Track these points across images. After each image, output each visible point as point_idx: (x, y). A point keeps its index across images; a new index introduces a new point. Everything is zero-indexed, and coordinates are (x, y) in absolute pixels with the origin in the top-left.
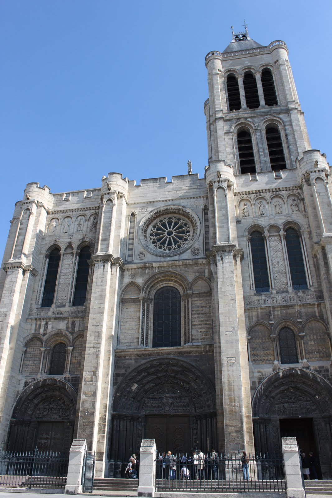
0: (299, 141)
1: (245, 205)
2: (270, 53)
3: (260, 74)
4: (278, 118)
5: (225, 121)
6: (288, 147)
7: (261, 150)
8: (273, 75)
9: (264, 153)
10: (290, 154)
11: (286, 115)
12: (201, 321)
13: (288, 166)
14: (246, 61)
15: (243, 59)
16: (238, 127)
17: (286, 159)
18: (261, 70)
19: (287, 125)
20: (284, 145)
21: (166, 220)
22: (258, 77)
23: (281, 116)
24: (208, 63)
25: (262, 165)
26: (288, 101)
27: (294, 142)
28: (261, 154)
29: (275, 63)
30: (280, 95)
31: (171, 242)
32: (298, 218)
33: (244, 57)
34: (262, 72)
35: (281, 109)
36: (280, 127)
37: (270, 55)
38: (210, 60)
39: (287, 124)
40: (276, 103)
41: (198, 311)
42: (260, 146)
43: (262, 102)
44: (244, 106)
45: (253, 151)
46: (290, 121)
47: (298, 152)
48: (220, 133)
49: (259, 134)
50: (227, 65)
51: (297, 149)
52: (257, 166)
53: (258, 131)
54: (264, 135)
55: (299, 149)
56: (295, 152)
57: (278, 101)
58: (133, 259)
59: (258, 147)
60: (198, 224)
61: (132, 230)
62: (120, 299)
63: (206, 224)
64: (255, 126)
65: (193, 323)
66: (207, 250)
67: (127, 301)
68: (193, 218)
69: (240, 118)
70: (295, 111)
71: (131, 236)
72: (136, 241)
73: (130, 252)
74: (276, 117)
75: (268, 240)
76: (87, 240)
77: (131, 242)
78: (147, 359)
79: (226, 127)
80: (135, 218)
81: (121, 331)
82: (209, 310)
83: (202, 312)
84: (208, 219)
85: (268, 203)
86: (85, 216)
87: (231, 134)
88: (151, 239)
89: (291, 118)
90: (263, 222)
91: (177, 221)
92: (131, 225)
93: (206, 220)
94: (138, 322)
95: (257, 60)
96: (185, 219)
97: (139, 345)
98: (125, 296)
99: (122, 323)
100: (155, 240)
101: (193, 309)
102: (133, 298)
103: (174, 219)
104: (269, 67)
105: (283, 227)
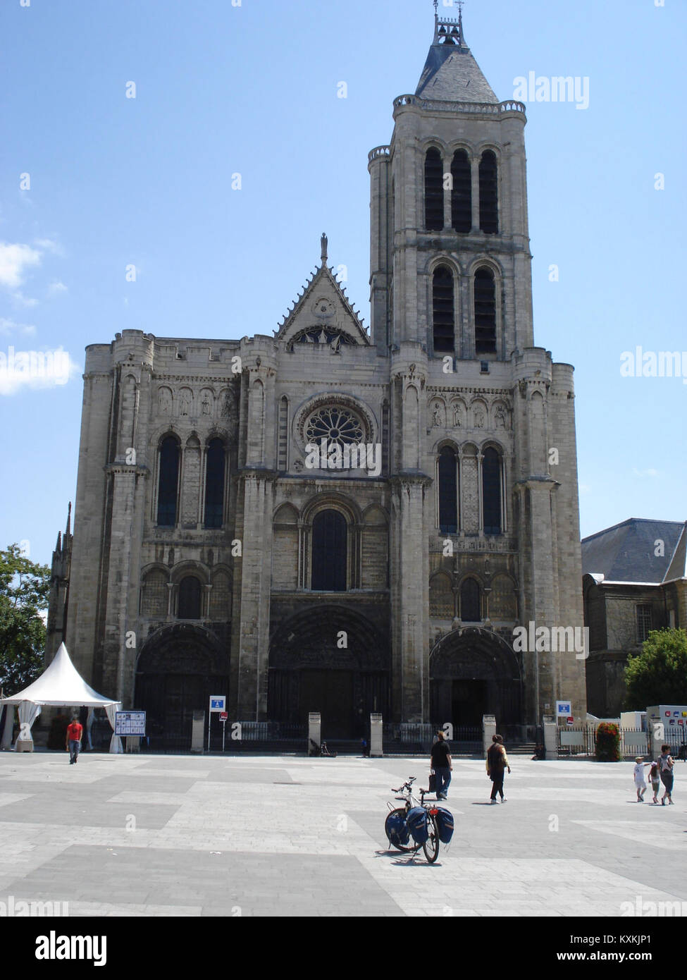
0: (520, 311)
1: (436, 406)
2: (500, 122)
3: (479, 160)
4: (496, 260)
5: (419, 248)
6: (503, 317)
7: (465, 315)
8: (498, 167)
9: (469, 321)
10: (504, 329)
11: (508, 258)
12: (374, 562)
13: (498, 347)
14: (459, 128)
15: (455, 121)
16: (437, 264)
17: (497, 335)
18: (480, 153)
19: (507, 277)
20: (498, 311)
21: (329, 411)
22: (475, 165)
23: (501, 257)
24: (398, 115)
25: (464, 341)
26: (515, 232)
27: (512, 310)
28: (465, 321)
29: (505, 145)
30: (504, 214)
32: (502, 438)
33: (458, 117)
34: (482, 157)
35: (502, 243)
36: (496, 278)
37: (498, 125)
38: (403, 113)
39: (507, 274)
40: (496, 232)
41: (371, 548)
42: (465, 307)
43: (476, 222)
44: (448, 223)
45: (453, 310)
46: (513, 270)
47: (515, 329)
48: (412, 274)
49: (465, 285)
50: (429, 128)
51: (515, 323)
52: (457, 341)
53: (465, 279)
54: (472, 287)
55: (517, 325)
56: (511, 327)
57: (499, 224)
58: (287, 469)
59: (461, 308)
60: (375, 427)
61: (283, 424)
62: (272, 524)
63: (385, 429)
64: (461, 269)
65: (363, 564)
66: (385, 467)
67: (280, 527)
68: (369, 416)
69: (441, 249)
70: (523, 255)
71: (283, 433)
72: (290, 442)
73: (282, 458)
74: (492, 258)
75: (461, 463)
76: (220, 431)
77: (283, 441)
78: (309, 606)
79: (419, 262)
80: (287, 405)
81: (275, 567)
82: (383, 549)
83: (375, 550)
84: (387, 421)
85: (467, 408)
86: (212, 390)
87: (425, 277)
88: (309, 440)
89: (514, 266)
90: (458, 437)
91: (345, 416)
92: (282, 414)
93: (385, 422)
94: (295, 558)
95: (478, 130)
96: (355, 414)
97: (298, 587)
98: (278, 521)
99: (275, 557)
100: (314, 441)
101: (363, 546)
102: (288, 525)
103: (341, 412)
104: (493, 150)
105: (482, 448)
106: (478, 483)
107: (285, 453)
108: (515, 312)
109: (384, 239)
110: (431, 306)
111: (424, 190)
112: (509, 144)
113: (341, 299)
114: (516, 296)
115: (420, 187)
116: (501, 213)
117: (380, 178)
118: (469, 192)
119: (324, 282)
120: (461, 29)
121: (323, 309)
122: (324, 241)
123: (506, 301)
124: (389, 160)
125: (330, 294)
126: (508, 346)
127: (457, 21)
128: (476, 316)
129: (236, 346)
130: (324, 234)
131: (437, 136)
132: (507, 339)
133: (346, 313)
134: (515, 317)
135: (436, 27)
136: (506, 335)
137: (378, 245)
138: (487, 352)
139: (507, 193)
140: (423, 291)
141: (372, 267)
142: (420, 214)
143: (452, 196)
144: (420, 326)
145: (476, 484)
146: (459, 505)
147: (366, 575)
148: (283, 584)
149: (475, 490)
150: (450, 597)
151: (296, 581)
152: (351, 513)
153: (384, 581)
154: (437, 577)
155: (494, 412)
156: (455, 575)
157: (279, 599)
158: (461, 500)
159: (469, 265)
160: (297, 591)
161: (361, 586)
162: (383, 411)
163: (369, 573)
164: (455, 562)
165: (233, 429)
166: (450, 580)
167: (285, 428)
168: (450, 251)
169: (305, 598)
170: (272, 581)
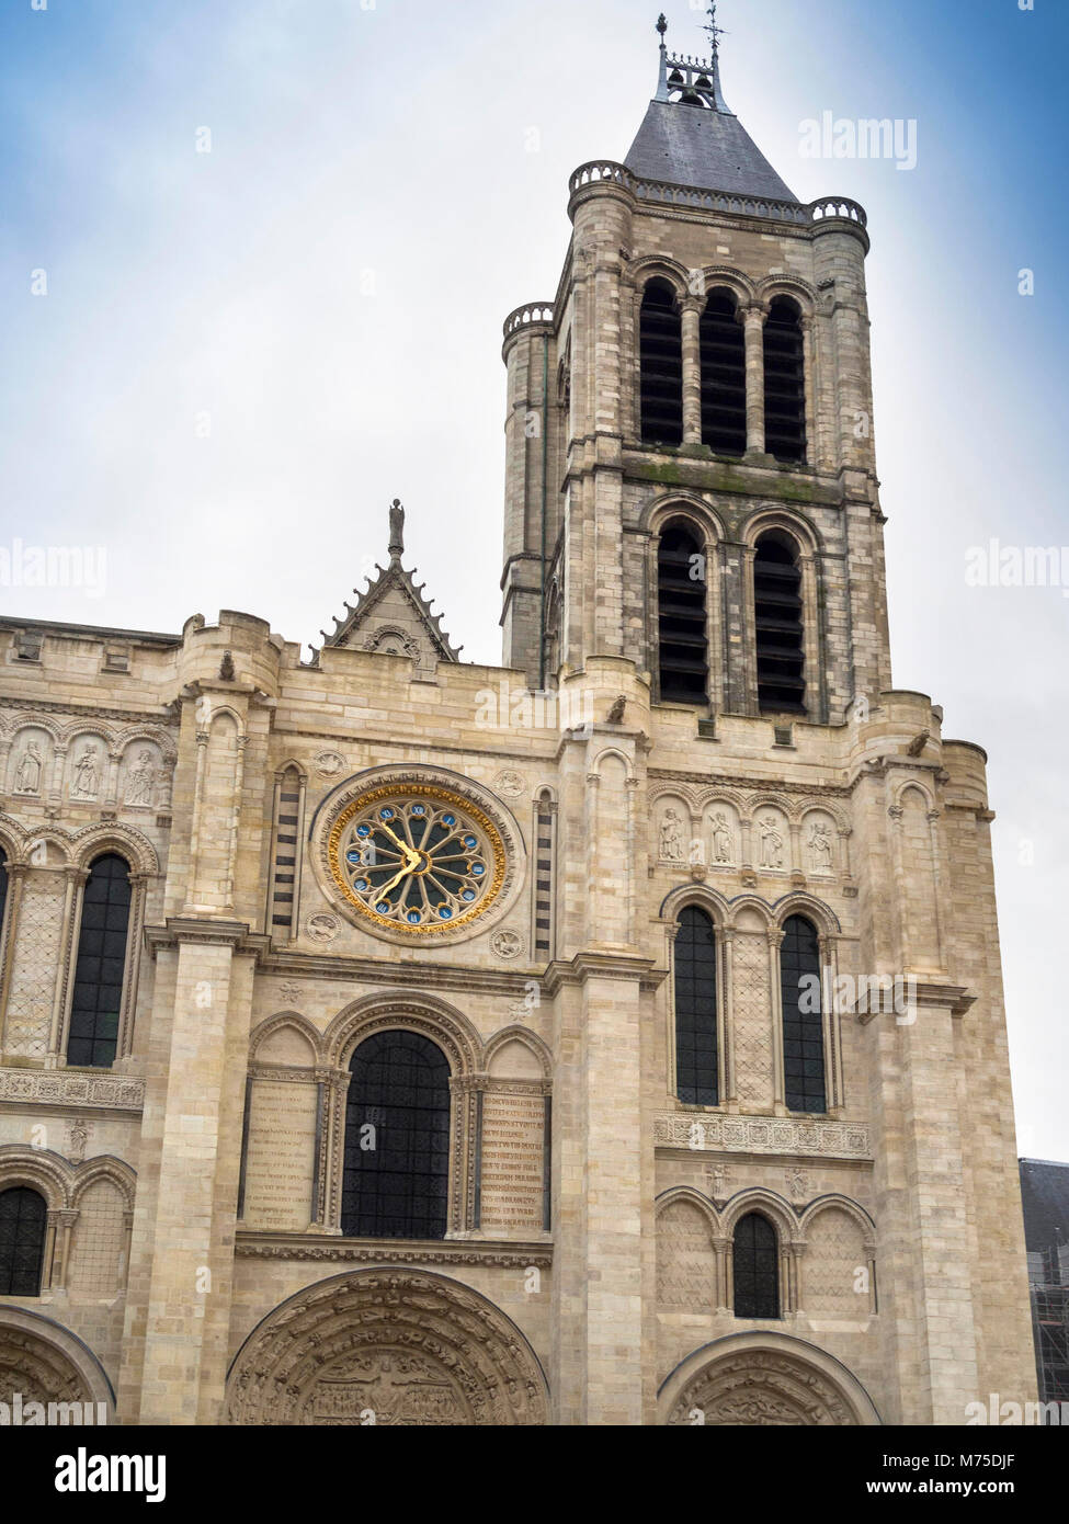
0: (861, 625)
1: (668, 814)
2: (810, 240)
3: (764, 315)
4: (804, 517)
5: (627, 477)
6: (822, 637)
7: (735, 626)
8: (806, 334)
9: (744, 641)
10: (824, 663)
11: (832, 515)
12: (512, 1167)
13: (811, 700)
14: (721, 244)
15: (710, 230)
16: (667, 515)
17: (806, 675)
18: (767, 300)
19: (830, 556)
20: (810, 624)
21: (404, 811)
22: (754, 324)
23: (815, 514)
24: (580, 203)
25: (731, 682)
26: (846, 462)
27: (843, 624)
28: (733, 638)
29: (822, 288)
30: (820, 428)
31: (419, 893)
32: (830, 895)
33: (717, 222)
34: (769, 308)
35: (817, 485)
36: (805, 551)
37: (805, 248)
38: (592, 198)
39: (830, 549)
40: (803, 462)
41: (502, 1134)
42: (735, 609)
43: (756, 438)
44: (692, 436)
45: (706, 616)
46: (843, 541)
47: (850, 664)
48: (610, 527)
49: (734, 562)
50: (652, 236)
51: (851, 651)
52: (716, 680)
53: (734, 551)
54: (750, 571)
55: (856, 654)
56: (842, 659)
57: (810, 448)
58: (294, 936)
59: (726, 612)
60: (518, 853)
61: (287, 830)
62: (250, 1064)
63: (542, 858)
64: (726, 530)
65: (485, 1171)
66: (542, 944)
67: (268, 1072)
68: (502, 828)
69: (679, 486)
70: (864, 512)
71: (285, 850)
72: (305, 872)
73: (281, 909)
74: (796, 513)
75: (729, 945)
76: (122, 836)
77: (285, 870)
78: (338, 1269)
79: (628, 506)
80: (299, 787)
81: (250, 1169)
82: (536, 1136)
83: (516, 1140)
84: (549, 841)
85: (742, 823)
86: (105, 739)
87: (640, 538)
88: (351, 872)
89: (847, 531)
90: (721, 885)
91: (445, 825)
92: (284, 809)
93: (544, 843)
94: (307, 1148)
95: (761, 254)
96: (469, 821)
97: (313, 1219)
98: (264, 1057)
99: (252, 1146)
100: (365, 876)
101: (487, 1127)
102: (290, 1068)
103: (434, 815)
104: (796, 296)
105: (778, 912)
106: (770, 993)
107: (289, 898)
108: (849, 628)
109: (537, 491)
110: (654, 603)
111: (638, 362)
112: (832, 284)
113: (432, 637)
114: (853, 594)
115: (629, 354)
117: (528, 368)
118: (740, 379)
119: (394, 598)
120: (717, 79)
122: (397, 517)
123: (828, 605)
124: (551, 331)
126: (834, 700)
127: (709, 65)
128: (758, 632)
130: (396, 500)
131: (670, 255)
132: (831, 684)
134: (850, 638)
135: (662, 71)
136: (830, 675)
137: (522, 500)
138: (785, 711)
139: (825, 385)
140: (636, 569)
141: (508, 547)
142: (629, 408)
144: (628, 639)
145: (766, 995)
146: (726, 1040)
147: (492, 1198)
148: (270, 1214)
149: (762, 1007)
150: (706, 1259)
151: (306, 1206)
152: (454, 1047)
153: (537, 1215)
154: (674, 1210)
155: (809, 835)
156: (720, 1206)
157: (259, 1250)
158: (731, 1030)
159: (742, 522)
160: (308, 1232)
161: (477, 1225)
162: (540, 816)
163: (500, 1194)
164: (717, 1174)
165: (156, 831)
166: (705, 1217)
167: (292, 840)
168: (701, 489)
169: (326, 1249)
170: (240, 1206)
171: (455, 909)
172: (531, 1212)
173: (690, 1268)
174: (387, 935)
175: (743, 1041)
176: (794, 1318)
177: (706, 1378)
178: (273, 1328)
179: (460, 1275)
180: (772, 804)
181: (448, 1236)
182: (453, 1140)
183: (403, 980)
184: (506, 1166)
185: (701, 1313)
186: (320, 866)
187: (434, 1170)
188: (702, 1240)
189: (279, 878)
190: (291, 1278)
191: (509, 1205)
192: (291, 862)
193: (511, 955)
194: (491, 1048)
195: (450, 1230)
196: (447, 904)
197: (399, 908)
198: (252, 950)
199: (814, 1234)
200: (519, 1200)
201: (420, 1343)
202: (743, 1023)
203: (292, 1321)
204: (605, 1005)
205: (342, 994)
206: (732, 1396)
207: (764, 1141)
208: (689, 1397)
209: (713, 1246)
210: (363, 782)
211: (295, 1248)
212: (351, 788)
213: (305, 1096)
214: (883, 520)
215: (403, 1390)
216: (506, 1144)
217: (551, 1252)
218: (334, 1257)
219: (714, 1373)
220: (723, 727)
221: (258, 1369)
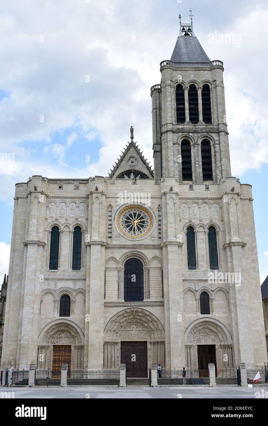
0: (223, 160)
1: (184, 207)
2: (211, 70)
3: (202, 89)
5: (174, 132)
6: (215, 163)
7: (197, 163)
8: (211, 92)
9: (199, 166)
10: (216, 169)
11: (217, 134)
13: (214, 177)
14: (192, 74)
15: (190, 72)
16: (183, 139)
17: (213, 172)
18: (202, 86)
19: (217, 144)
20: (213, 160)
21: (132, 212)
22: (200, 92)
23: (213, 135)
24: (162, 70)
25: (197, 175)
26: (220, 122)
28: (197, 165)
29: (213, 82)
32: (217, 221)
33: (191, 70)
35: (214, 128)
36: (212, 144)
37: (210, 72)
38: (165, 69)
39: (217, 142)
40: (211, 123)
41: (154, 278)
42: (197, 159)
43: (201, 118)
44: (188, 119)
45: (191, 160)
46: (219, 140)
47: (221, 168)
48: (170, 144)
49: (196, 148)
50: (177, 75)
51: (221, 166)
52: (193, 175)
53: (196, 146)
54: (200, 149)
55: (222, 166)
56: (219, 167)
57: (212, 119)
58: (112, 240)
59: (195, 159)
60: (154, 219)
61: (110, 218)
62: (105, 268)
63: (159, 219)
64: (195, 141)
65: (150, 286)
66: (160, 238)
67: (109, 269)
68: (151, 213)
69: (184, 132)
70: (223, 133)
71: (110, 223)
72: (113, 227)
73: (110, 235)
74: (209, 135)
75: (197, 235)
76: (80, 223)
77: (110, 227)
78: (124, 308)
79: (174, 138)
80: (112, 209)
81: (106, 289)
82: (160, 278)
83: (156, 280)
84: (160, 215)
85: (199, 207)
86: (75, 203)
87: (177, 145)
88: (122, 225)
89: (220, 138)
90: (195, 222)
91: (140, 214)
92: (109, 214)
93: (159, 216)
94: (117, 284)
95: (200, 75)
96: (145, 213)
97: (118, 299)
98: (108, 266)
99: (106, 284)
100: (125, 226)
101: (150, 277)
102: (113, 268)
103: (138, 212)
104: (208, 84)
105: (207, 227)
106: (206, 244)
107: (111, 232)
108: (221, 160)
109: (159, 128)
111: (176, 104)
112: (215, 81)
113: (141, 157)
114: (222, 153)
115: (173, 103)
116: (213, 113)
117: (156, 100)
118: (197, 104)
119: (132, 149)
120: (192, 28)
121: (132, 162)
122: (132, 130)
123: (217, 155)
124: (160, 91)
125: (135, 155)
126: (218, 177)
127: (190, 25)
128: (202, 163)
129: (87, 182)
130: (132, 127)
132: (218, 173)
133: (143, 164)
134: (221, 163)
135: (180, 28)
136: (217, 171)
137: (156, 131)
138: (209, 180)
139: (215, 104)
140: (176, 152)
141: (153, 141)
142: (174, 116)
143: (189, 107)
144: (175, 169)
145: (205, 245)
146: (197, 255)
147: (152, 292)
148: (111, 298)
149: (204, 248)
150: (194, 302)
151: (117, 296)
152: (144, 261)
153: (161, 295)
154: (188, 292)
155: (213, 209)
156: (197, 291)
157: (109, 306)
158: (198, 253)
159: (198, 139)
160: (118, 301)
161: (149, 298)
162: (158, 210)
163: (154, 291)
164: (196, 284)
165: (86, 221)
166: (194, 293)
167: (111, 220)
168: (189, 133)
169: (121, 305)
170: (105, 296)
171: (143, 232)
172: (160, 294)
173: (191, 304)
174: (130, 239)
175: (201, 255)
176: (212, 314)
177: (195, 327)
178: (112, 321)
179: (146, 308)
180: (206, 203)
181: (144, 301)
182: (144, 280)
183: (133, 248)
184: (154, 285)
185: (194, 314)
186: (116, 226)
187: (141, 287)
188: (193, 298)
189: (109, 229)
190: (115, 311)
191: (155, 293)
192: (111, 225)
193: (154, 241)
194: (151, 261)
195: (144, 299)
196: (141, 231)
197: (132, 232)
198: (104, 245)
199: (216, 295)
200: (157, 292)
201: (140, 322)
202: (200, 251)
203: (115, 319)
204: (171, 252)
205: (122, 252)
206: (201, 331)
207: (205, 277)
208: (192, 331)
209: (196, 300)
210: (124, 207)
211: (115, 305)
212: (121, 208)
213: (116, 273)
214: (228, 134)
215: (137, 332)
216: (154, 281)
217: (164, 303)
218: (123, 306)
219: (197, 326)
220: (195, 187)
221: (110, 329)
